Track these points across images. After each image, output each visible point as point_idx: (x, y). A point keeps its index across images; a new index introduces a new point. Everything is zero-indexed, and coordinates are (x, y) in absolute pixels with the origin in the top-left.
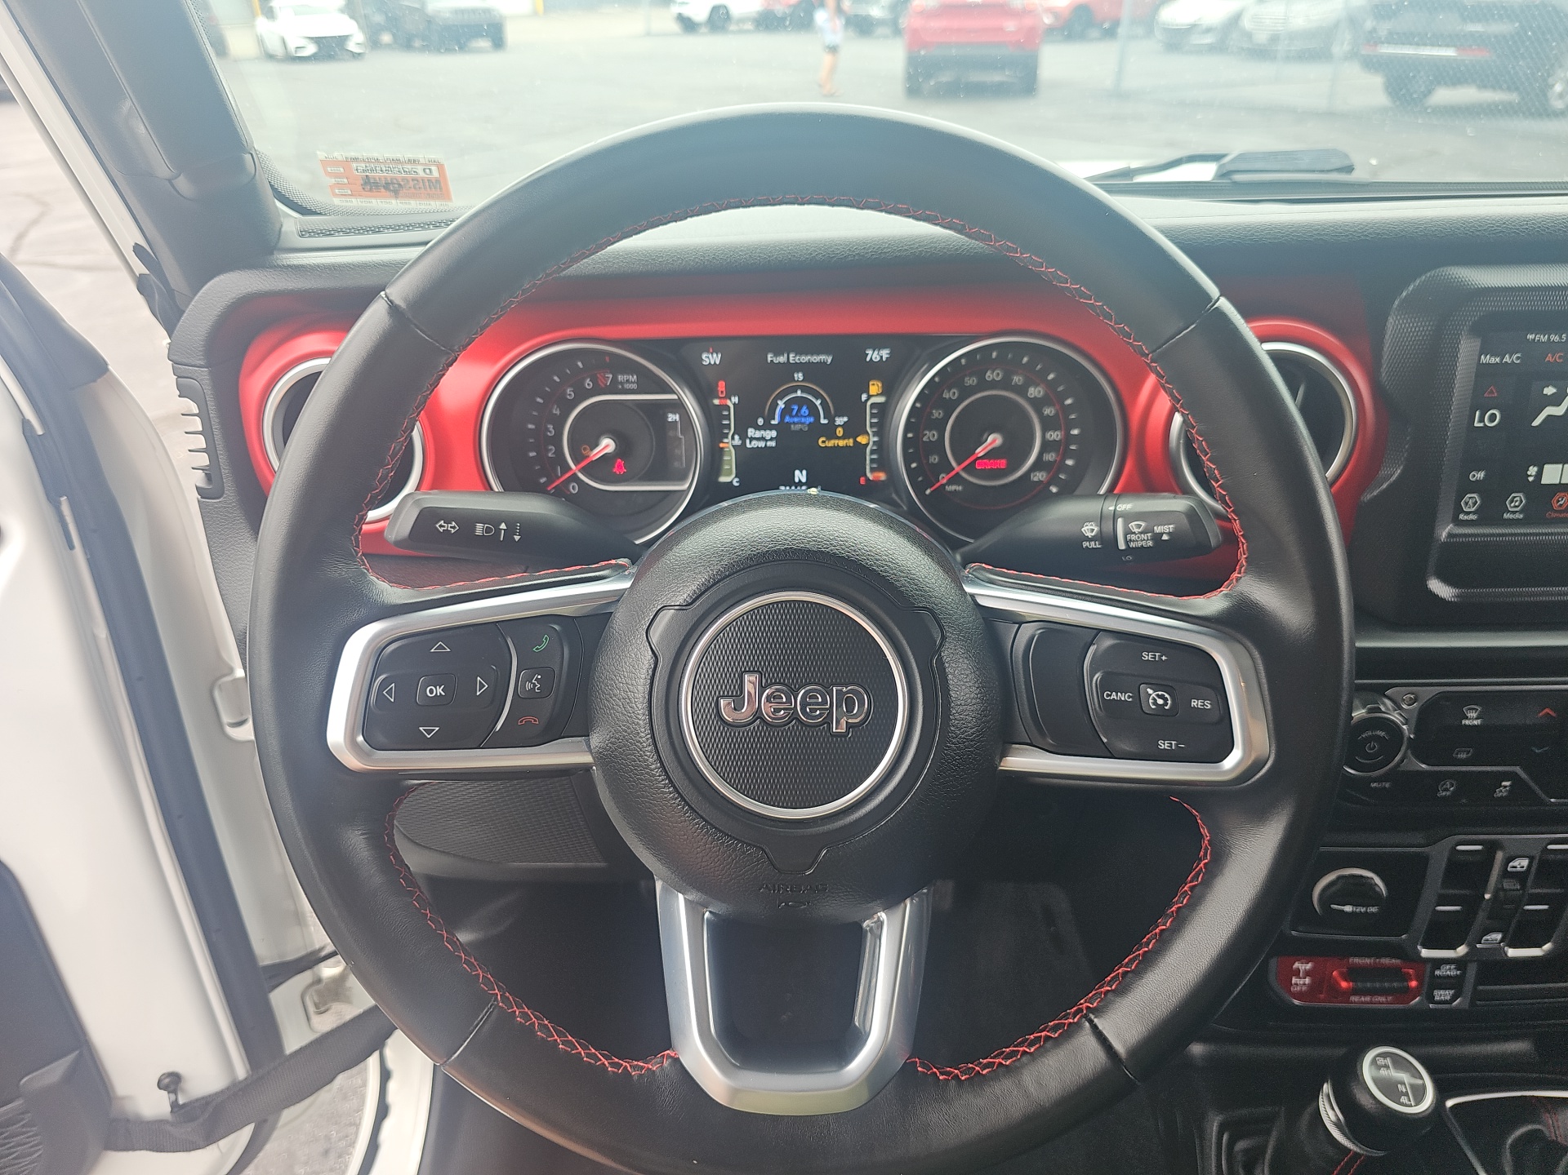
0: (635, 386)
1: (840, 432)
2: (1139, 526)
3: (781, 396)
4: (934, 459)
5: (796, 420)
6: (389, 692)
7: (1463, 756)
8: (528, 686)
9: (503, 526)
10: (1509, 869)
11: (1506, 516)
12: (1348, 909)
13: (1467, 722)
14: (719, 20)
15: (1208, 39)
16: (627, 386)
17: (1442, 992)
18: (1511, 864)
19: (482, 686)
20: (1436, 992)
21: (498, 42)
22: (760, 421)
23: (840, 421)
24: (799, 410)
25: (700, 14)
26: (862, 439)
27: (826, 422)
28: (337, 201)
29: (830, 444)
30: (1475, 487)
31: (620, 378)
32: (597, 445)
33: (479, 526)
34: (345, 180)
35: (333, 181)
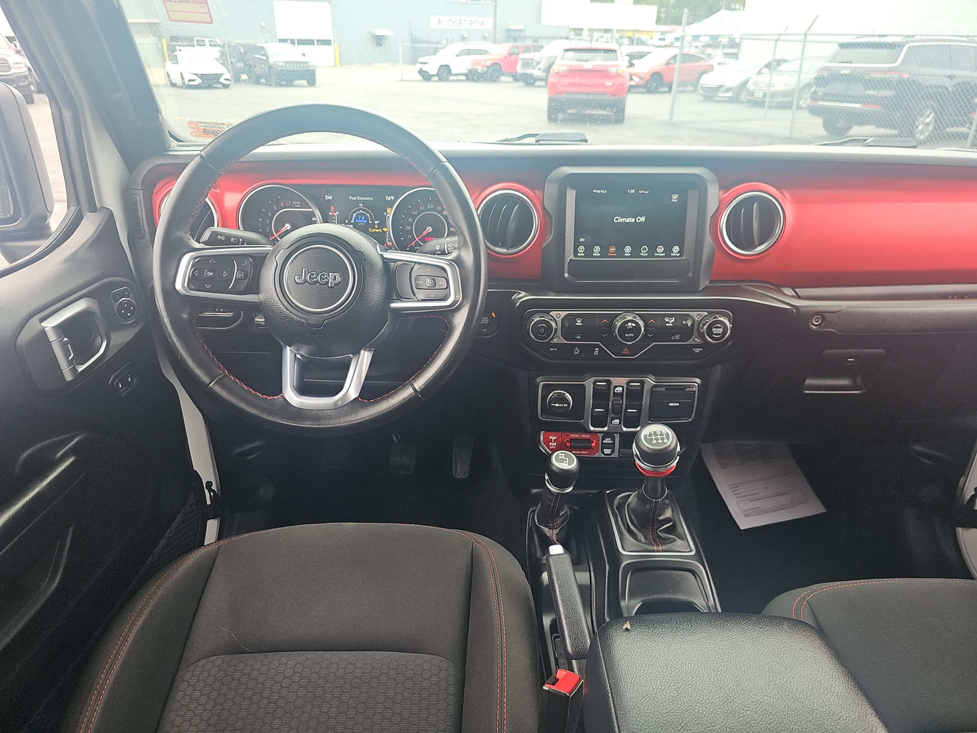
0: (299, 206)
1: (376, 226)
2: (451, 245)
3: (354, 212)
4: (410, 237)
5: (360, 221)
6: (196, 273)
7: (579, 337)
8: (240, 275)
9: (241, 240)
10: (615, 391)
11: (594, 254)
12: (557, 405)
13: (578, 324)
14: (445, 73)
15: (730, 94)
16: (296, 206)
17: (607, 450)
18: (616, 390)
19: (225, 274)
20: (604, 450)
21: (312, 82)
22: (347, 221)
23: (376, 222)
24: (361, 218)
25: (432, 69)
26: (385, 229)
27: (371, 222)
28: (193, 138)
29: (373, 230)
30: (582, 244)
31: (294, 203)
32: (284, 226)
33: (232, 239)
34: (197, 130)
35: (192, 130)
